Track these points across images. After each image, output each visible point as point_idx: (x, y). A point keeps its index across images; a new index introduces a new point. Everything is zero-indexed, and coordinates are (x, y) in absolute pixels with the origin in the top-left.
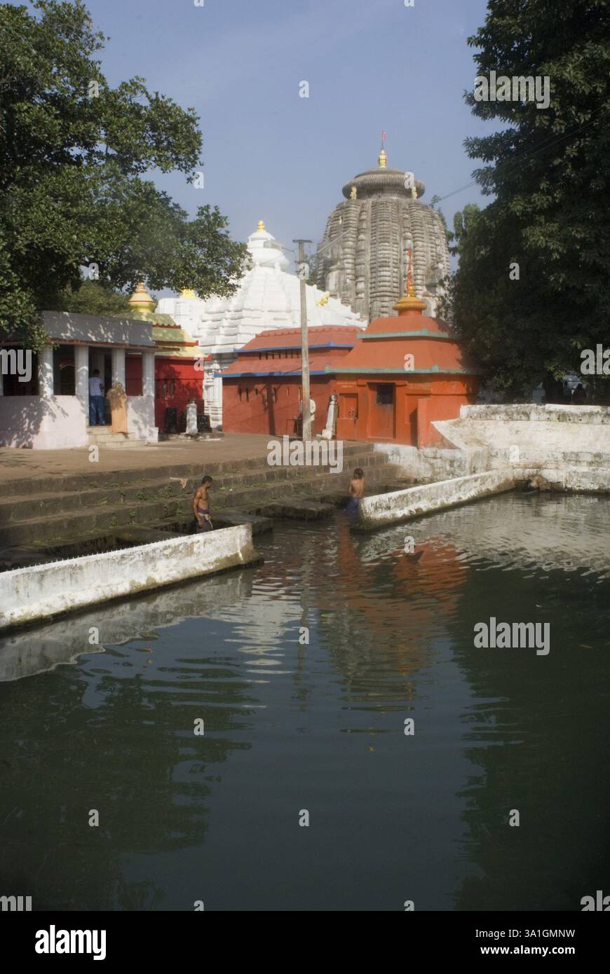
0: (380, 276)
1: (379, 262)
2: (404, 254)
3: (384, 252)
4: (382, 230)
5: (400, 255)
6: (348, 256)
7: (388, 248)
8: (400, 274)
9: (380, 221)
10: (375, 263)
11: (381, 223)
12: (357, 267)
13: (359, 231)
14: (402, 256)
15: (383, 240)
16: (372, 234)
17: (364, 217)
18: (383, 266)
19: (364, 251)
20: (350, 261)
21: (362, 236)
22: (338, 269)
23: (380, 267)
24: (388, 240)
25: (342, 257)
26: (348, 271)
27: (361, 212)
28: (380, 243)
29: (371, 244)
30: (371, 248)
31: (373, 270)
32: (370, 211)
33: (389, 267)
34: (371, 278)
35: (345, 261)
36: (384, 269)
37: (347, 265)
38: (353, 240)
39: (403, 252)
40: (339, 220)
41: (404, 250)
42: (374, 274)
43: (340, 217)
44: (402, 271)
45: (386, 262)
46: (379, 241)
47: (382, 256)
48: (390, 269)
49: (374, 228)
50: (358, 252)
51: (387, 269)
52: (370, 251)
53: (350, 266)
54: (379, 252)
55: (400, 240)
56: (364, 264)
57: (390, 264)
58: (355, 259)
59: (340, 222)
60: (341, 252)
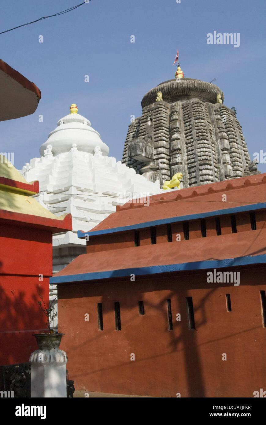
0: (202, 175)
1: (200, 160)
2: (223, 154)
3: (205, 149)
4: (200, 127)
5: (219, 155)
6: (163, 155)
7: (208, 146)
8: (221, 175)
9: (196, 119)
10: (195, 162)
11: (197, 121)
12: (173, 167)
13: (171, 131)
14: (221, 156)
15: (200, 138)
16: (186, 134)
17: (175, 117)
18: (205, 164)
19: (180, 150)
20: (165, 160)
21: (176, 135)
22: (152, 169)
23: (201, 165)
24: (207, 138)
25: (155, 157)
26: (164, 171)
27: (172, 113)
28: (198, 140)
29: (187, 144)
30: (187, 148)
31: (192, 170)
32: (181, 112)
33: (211, 165)
34: (190, 179)
35: (160, 160)
36: (207, 167)
37: (162, 165)
38: (166, 139)
39: (221, 152)
40: (147, 121)
41: (222, 150)
42: (194, 174)
43: (149, 119)
44: (223, 171)
45: (207, 160)
46: (197, 138)
47: (202, 153)
48: (212, 167)
49: (188, 127)
50: (173, 152)
51: (209, 167)
52: (185, 150)
53: (165, 166)
54: (199, 150)
55: (217, 140)
56: (181, 163)
57: (212, 162)
58: (169, 160)
59: (149, 123)
60: (154, 152)
